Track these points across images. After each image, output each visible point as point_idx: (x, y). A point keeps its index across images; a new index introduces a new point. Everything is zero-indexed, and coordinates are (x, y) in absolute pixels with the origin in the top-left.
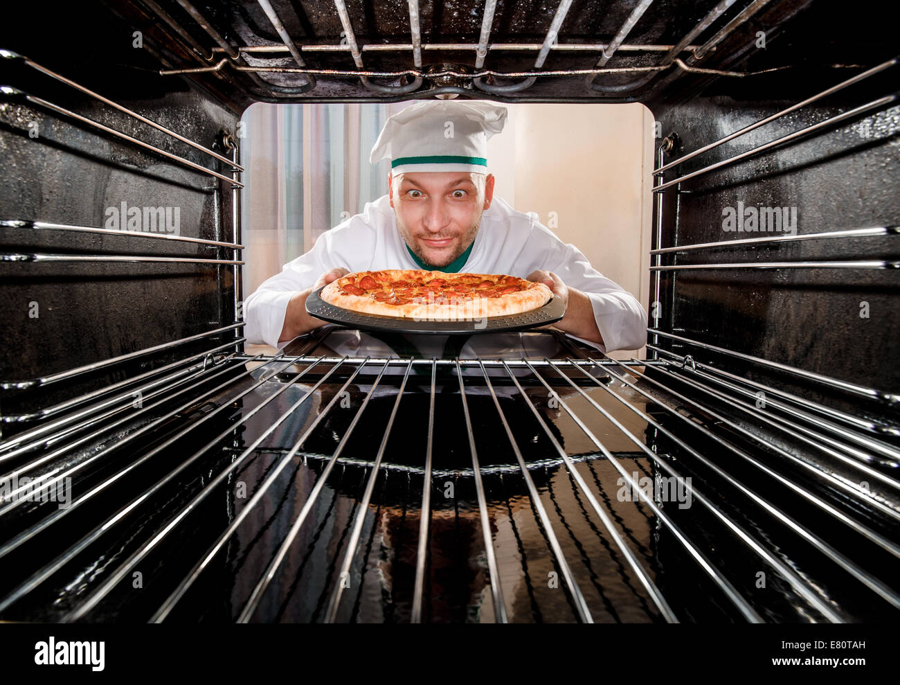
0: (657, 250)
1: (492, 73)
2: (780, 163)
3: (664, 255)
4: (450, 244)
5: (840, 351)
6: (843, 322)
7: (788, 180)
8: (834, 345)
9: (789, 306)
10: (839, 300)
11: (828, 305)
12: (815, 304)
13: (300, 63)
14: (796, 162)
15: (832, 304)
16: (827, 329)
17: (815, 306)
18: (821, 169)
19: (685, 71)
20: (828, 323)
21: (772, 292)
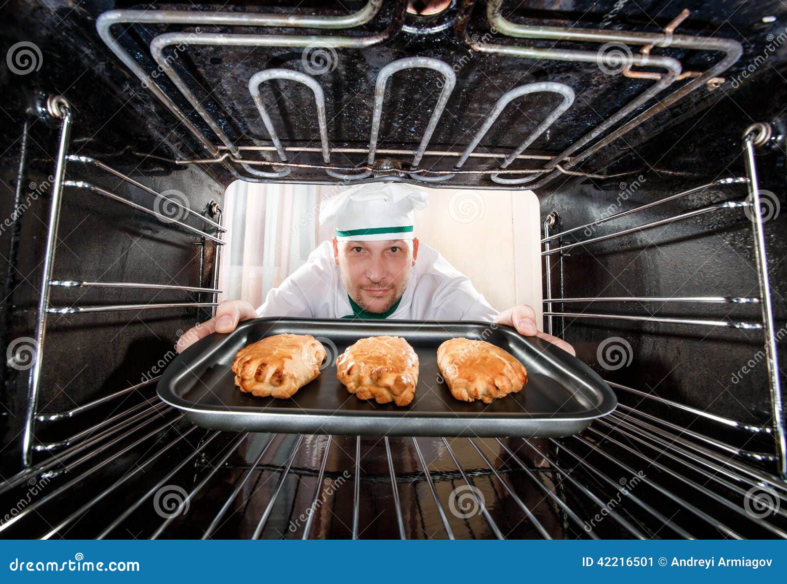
0: (548, 300)
1: (425, 171)
2: (638, 241)
3: (554, 304)
4: (387, 294)
5: (702, 387)
6: (702, 364)
7: (644, 253)
8: (698, 382)
9: (658, 349)
10: (696, 347)
11: (688, 351)
12: (678, 348)
13: (284, 159)
14: (651, 242)
15: (691, 350)
16: (690, 370)
17: (678, 350)
18: (669, 248)
19: (563, 174)
20: (691, 364)
21: (644, 337)
